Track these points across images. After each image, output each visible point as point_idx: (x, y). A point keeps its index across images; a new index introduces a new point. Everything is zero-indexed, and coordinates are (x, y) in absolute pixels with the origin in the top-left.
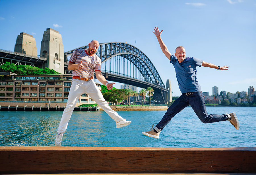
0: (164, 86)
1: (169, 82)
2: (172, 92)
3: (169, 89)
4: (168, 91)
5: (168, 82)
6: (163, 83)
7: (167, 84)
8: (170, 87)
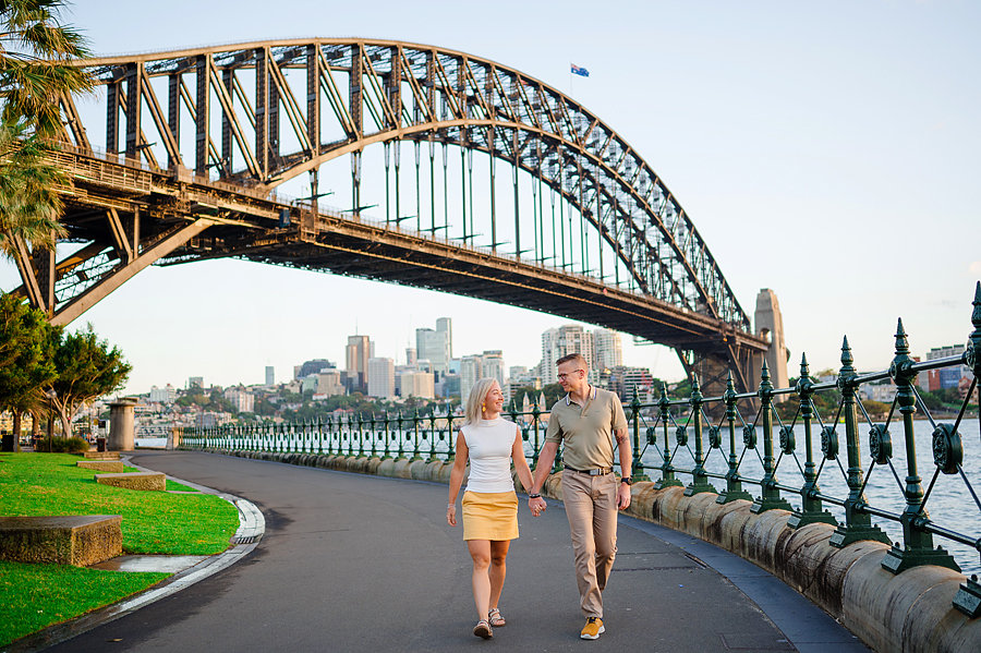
0: (746, 321)
1: (769, 301)
2: (788, 353)
3: (773, 338)
4: (766, 348)
5: (766, 302)
6: (739, 309)
7: (757, 313)
8: (777, 328)
